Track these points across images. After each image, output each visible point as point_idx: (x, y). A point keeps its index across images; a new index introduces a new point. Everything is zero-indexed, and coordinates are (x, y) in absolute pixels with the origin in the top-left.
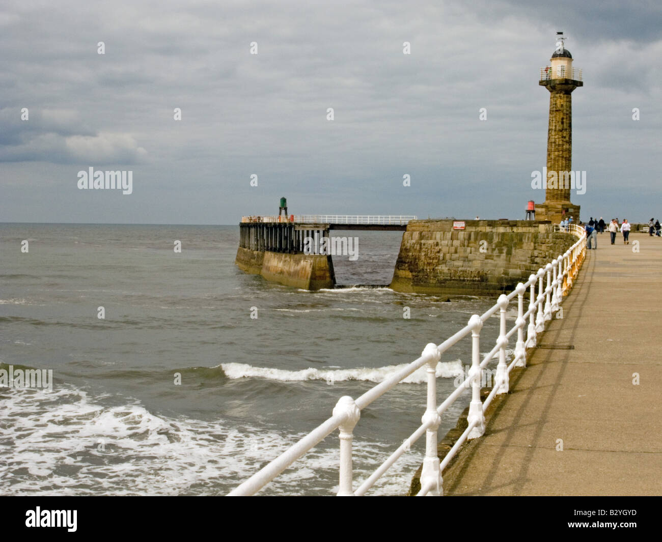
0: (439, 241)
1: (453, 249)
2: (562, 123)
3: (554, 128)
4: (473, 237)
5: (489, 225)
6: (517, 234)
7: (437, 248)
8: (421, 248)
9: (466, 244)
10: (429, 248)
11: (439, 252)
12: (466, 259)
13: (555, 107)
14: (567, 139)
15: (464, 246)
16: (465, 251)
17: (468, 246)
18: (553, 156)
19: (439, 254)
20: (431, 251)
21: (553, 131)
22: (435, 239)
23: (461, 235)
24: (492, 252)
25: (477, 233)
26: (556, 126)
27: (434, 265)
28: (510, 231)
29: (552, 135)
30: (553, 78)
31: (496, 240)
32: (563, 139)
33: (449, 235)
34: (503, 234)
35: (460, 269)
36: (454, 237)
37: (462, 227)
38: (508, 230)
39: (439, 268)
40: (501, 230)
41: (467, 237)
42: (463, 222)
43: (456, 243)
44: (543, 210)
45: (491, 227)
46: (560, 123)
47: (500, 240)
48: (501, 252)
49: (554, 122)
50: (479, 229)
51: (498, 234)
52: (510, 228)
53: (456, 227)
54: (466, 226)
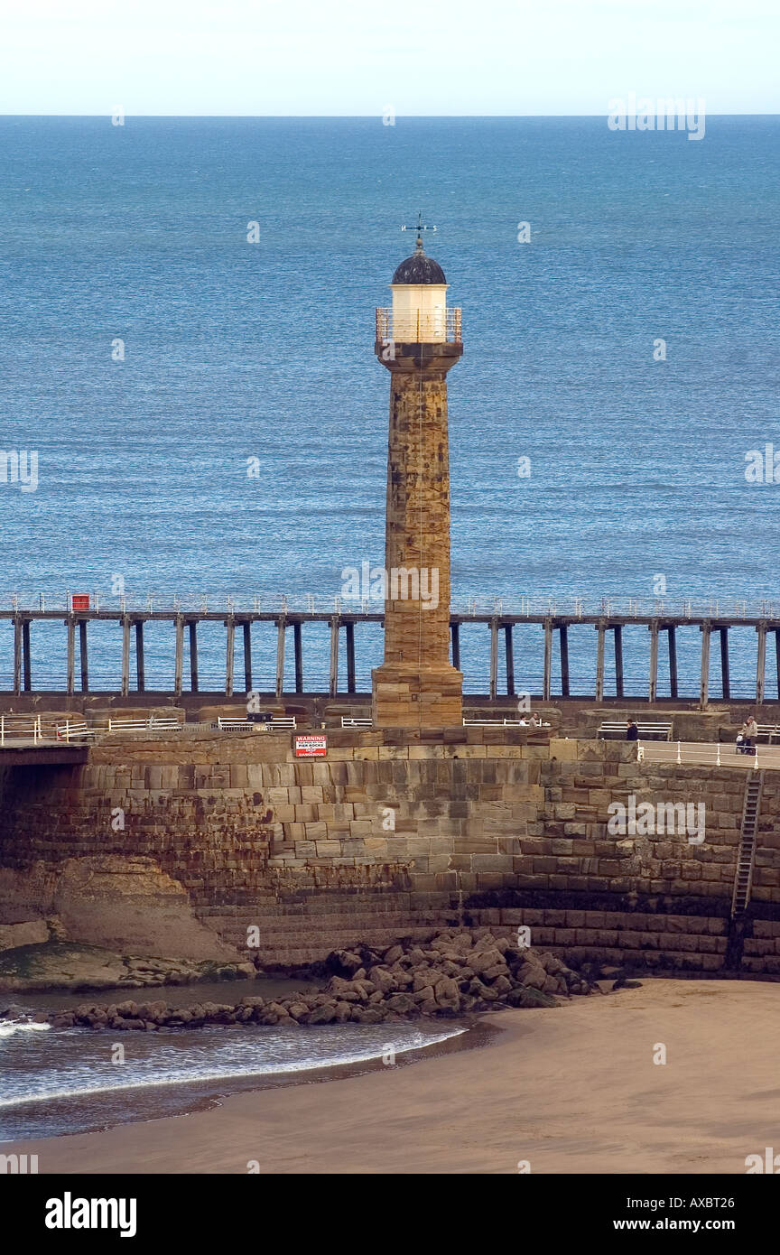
0: (261, 791)
1: (305, 811)
4: (353, 775)
5: (387, 743)
6: (476, 764)
7: (258, 809)
8: (201, 812)
9: (338, 794)
10: (234, 809)
11: (267, 820)
12: (346, 835)
15: (334, 801)
16: (339, 814)
17: (344, 800)
19: (268, 826)
20: (243, 819)
22: (248, 783)
23: (322, 771)
24: (411, 812)
25: (361, 765)
27: (259, 855)
28: (447, 755)
31: (414, 782)
33: (288, 774)
34: (432, 764)
35: (336, 861)
36: (303, 777)
37: (319, 751)
38: (442, 753)
39: (278, 860)
40: (422, 753)
41: (337, 776)
42: (321, 738)
43: (313, 793)
45: (393, 748)
47: (425, 781)
48: (434, 812)
51: (420, 766)
52: (446, 747)
53: (304, 751)
54: (328, 747)
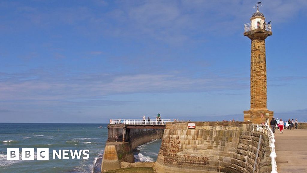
0: (179, 136)
1: (187, 141)
2: (259, 58)
3: (254, 61)
4: (200, 133)
5: (210, 125)
6: (228, 132)
7: (178, 140)
8: (169, 141)
9: (195, 138)
10: (174, 140)
11: (179, 143)
12: (195, 148)
13: (255, 48)
14: (263, 68)
15: (194, 140)
16: (195, 143)
17: (197, 139)
18: (253, 80)
19: (179, 145)
20: (175, 142)
21: (254, 63)
22: (177, 134)
23: (193, 132)
24: (212, 144)
25: (202, 131)
26: (255, 60)
27: (176, 152)
28: (224, 129)
29: (253, 66)
30: (252, 29)
31: (214, 136)
32: (260, 68)
33: (185, 132)
34: (219, 131)
35: (191, 155)
36: (188, 133)
37: (193, 127)
38: (223, 128)
39: (179, 154)
40: (218, 128)
41: (196, 133)
42: (194, 123)
43: (190, 137)
44: (249, 114)
45: (212, 127)
46: (258, 58)
47: (217, 136)
48: (218, 144)
49: (254, 57)
50: (205, 128)
51: (216, 132)
52: (224, 127)
53: (190, 127)
54: (196, 126)
